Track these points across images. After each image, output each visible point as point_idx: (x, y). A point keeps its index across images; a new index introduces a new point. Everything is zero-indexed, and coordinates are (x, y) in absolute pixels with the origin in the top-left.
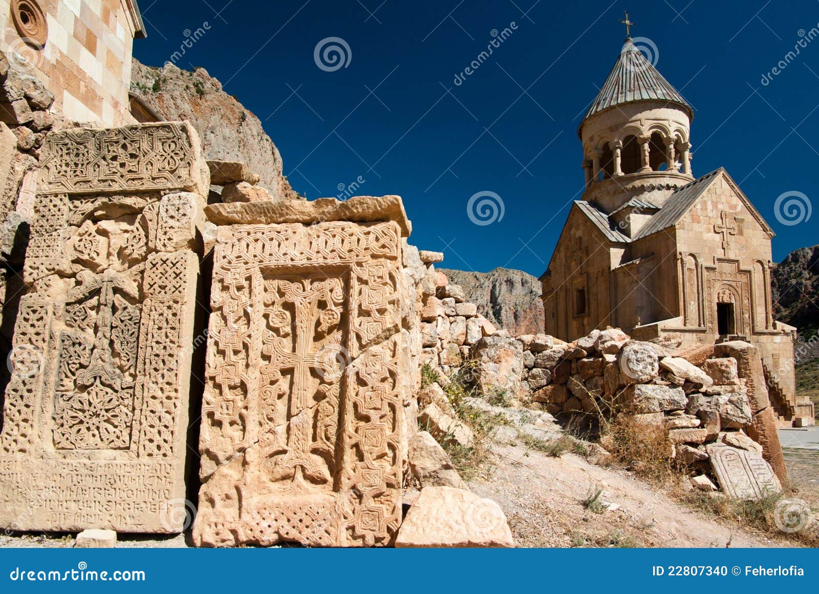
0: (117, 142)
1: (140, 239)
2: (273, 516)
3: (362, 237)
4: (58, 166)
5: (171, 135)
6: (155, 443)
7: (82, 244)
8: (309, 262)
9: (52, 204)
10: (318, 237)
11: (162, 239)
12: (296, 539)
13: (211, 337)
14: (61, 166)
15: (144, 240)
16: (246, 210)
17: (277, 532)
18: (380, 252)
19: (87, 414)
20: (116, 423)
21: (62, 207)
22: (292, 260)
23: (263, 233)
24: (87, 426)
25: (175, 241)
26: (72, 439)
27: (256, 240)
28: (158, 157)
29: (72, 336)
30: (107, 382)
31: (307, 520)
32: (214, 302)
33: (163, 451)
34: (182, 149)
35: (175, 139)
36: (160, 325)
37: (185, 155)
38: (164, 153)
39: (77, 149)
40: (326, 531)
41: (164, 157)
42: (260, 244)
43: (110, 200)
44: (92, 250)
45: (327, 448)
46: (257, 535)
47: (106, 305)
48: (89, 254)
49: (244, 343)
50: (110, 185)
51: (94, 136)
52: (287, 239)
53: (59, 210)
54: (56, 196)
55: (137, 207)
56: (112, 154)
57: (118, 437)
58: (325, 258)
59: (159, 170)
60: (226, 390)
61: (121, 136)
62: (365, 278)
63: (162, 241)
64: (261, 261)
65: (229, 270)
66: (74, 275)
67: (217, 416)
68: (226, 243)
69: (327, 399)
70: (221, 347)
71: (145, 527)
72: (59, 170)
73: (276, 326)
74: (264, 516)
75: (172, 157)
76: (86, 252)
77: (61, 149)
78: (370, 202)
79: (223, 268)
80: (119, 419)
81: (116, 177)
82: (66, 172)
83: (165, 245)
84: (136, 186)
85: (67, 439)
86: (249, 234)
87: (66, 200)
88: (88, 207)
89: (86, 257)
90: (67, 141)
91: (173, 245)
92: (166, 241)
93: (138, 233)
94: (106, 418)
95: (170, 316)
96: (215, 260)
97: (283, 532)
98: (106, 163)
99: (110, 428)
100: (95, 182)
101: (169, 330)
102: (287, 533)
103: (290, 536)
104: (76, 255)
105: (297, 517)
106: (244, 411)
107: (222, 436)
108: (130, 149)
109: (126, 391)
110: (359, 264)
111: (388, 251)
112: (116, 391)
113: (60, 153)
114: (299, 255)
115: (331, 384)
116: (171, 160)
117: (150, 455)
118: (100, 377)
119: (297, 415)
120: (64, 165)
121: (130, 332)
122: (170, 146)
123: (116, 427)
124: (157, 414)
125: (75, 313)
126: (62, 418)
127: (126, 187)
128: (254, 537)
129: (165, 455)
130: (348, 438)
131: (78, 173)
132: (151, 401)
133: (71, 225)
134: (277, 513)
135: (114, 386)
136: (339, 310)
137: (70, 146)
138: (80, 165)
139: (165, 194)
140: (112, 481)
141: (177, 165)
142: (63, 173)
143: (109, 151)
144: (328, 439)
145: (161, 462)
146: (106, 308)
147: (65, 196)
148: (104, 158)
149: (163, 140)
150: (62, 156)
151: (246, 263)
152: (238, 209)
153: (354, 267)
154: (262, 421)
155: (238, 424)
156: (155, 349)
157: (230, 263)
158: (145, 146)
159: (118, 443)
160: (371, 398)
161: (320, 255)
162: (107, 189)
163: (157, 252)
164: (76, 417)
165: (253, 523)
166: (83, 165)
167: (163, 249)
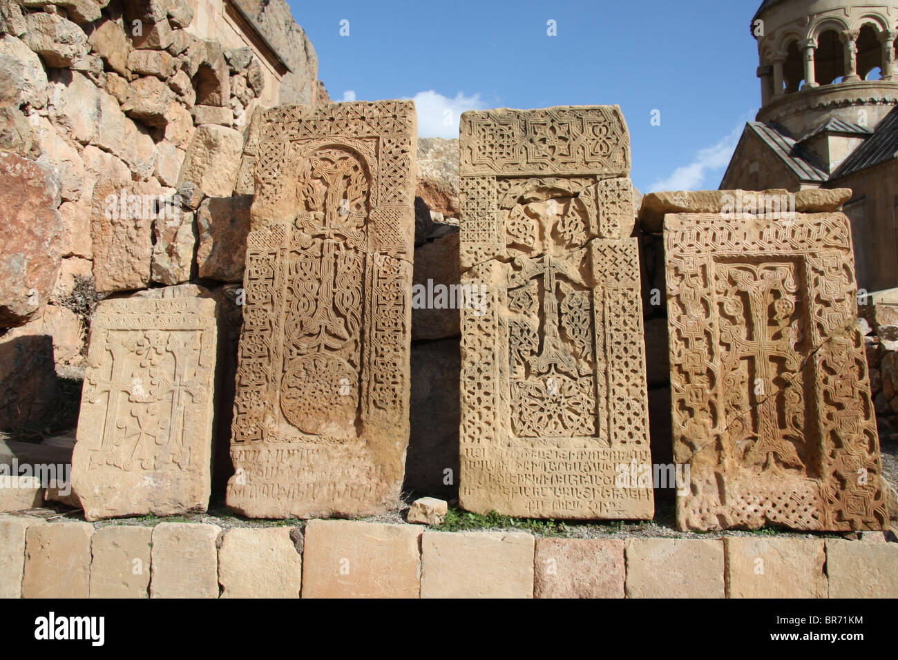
0: (545, 124)
1: (577, 225)
2: (758, 501)
3: (814, 229)
4: (482, 148)
5: (601, 119)
6: (627, 431)
7: (515, 228)
8: (762, 252)
9: (480, 187)
10: (768, 227)
11: (606, 225)
12: (785, 523)
13: (672, 325)
14: (485, 147)
15: (582, 225)
16: (693, 199)
17: (764, 517)
18: (833, 242)
19: (546, 401)
20: (579, 411)
21: (490, 189)
22: (745, 249)
23: (712, 222)
24: (549, 413)
25: (619, 227)
26: (535, 427)
27: (706, 229)
28: (590, 141)
29: (519, 322)
30: (563, 370)
31: (793, 505)
32: (671, 290)
33: (636, 438)
34: (614, 133)
35: (606, 124)
36: (617, 313)
37: (617, 140)
38: (595, 137)
39: (501, 130)
40: (813, 516)
41: (595, 141)
42: (710, 233)
43: (541, 183)
44: (528, 234)
45: (797, 435)
46: (745, 519)
47: (550, 291)
48: (525, 239)
49: (705, 331)
50: (540, 168)
51: (518, 116)
52: (737, 229)
53: (489, 193)
54: (484, 178)
55: (572, 191)
56: (539, 136)
57: (582, 425)
58: (777, 248)
59: (592, 155)
60: (693, 378)
61: (548, 119)
62: (821, 268)
63: (607, 228)
64: (714, 250)
65: (682, 258)
66: (511, 260)
67: (688, 404)
68: (676, 232)
69: (791, 387)
70: (684, 335)
71: (626, 513)
72: (483, 151)
73: (732, 314)
74: (749, 501)
75: (604, 141)
76: (522, 236)
77: (484, 130)
78: (821, 194)
79: (675, 256)
80: (581, 406)
81: (547, 160)
82: (491, 153)
83: (609, 232)
84: (570, 170)
85: (529, 427)
86: (698, 222)
87: (495, 183)
88: (518, 189)
89: (521, 242)
90: (489, 121)
91: (618, 231)
92: (611, 228)
93: (575, 218)
94: (567, 405)
95: (627, 304)
96: (666, 248)
97: (770, 516)
98: (534, 146)
99: (574, 417)
100: (524, 164)
101: (627, 318)
102: (775, 518)
103: (778, 520)
104: (511, 239)
105: (783, 502)
106: (713, 398)
107: (695, 423)
108: (560, 133)
109: (585, 378)
110: (814, 255)
111: (840, 242)
112: (575, 379)
113: (483, 134)
114: (750, 245)
115: (793, 372)
116: (604, 145)
117: (624, 442)
118: (556, 365)
119: (762, 403)
120: (487, 147)
121: (581, 320)
122: (600, 130)
123: (579, 415)
124: (626, 402)
125: (519, 300)
126: (520, 405)
127: (558, 171)
128: (742, 521)
129: (638, 442)
130: (822, 425)
131: (504, 155)
132: (617, 389)
133: (502, 208)
134: (762, 498)
135: (571, 373)
136: (792, 299)
137: (492, 127)
138: (505, 147)
139: (601, 179)
140: (588, 469)
141: (610, 151)
142: (487, 154)
143: (536, 133)
144: (797, 426)
145: (635, 449)
146: (551, 294)
147: (493, 178)
148: (531, 141)
149: (594, 124)
150: (485, 136)
151: (699, 252)
152: (686, 197)
153: (809, 258)
154: (728, 408)
155: (707, 411)
156: (615, 337)
157: (682, 251)
158: (575, 129)
159: (584, 431)
160: (841, 386)
161: (772, 245)
162: (539, 173)
163: (602, 237)
164: (536, 405)
165: (740, 508)
166: (509, 146)
167: (608, 236)
